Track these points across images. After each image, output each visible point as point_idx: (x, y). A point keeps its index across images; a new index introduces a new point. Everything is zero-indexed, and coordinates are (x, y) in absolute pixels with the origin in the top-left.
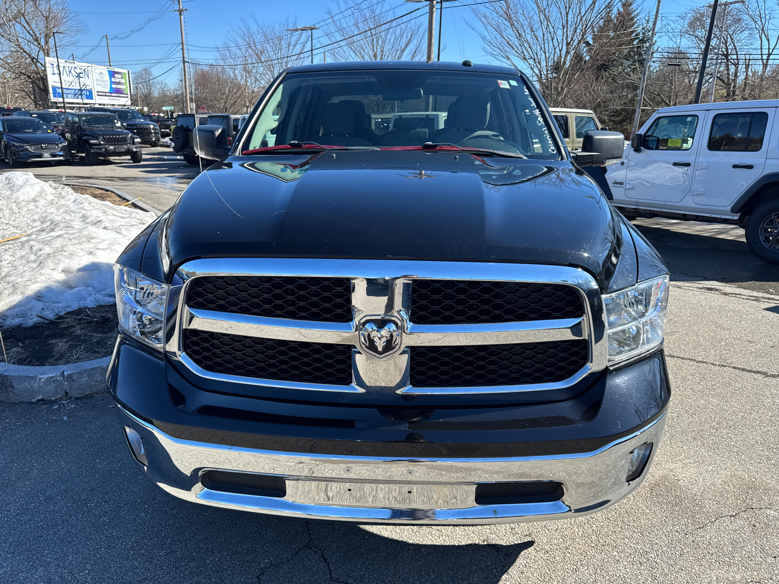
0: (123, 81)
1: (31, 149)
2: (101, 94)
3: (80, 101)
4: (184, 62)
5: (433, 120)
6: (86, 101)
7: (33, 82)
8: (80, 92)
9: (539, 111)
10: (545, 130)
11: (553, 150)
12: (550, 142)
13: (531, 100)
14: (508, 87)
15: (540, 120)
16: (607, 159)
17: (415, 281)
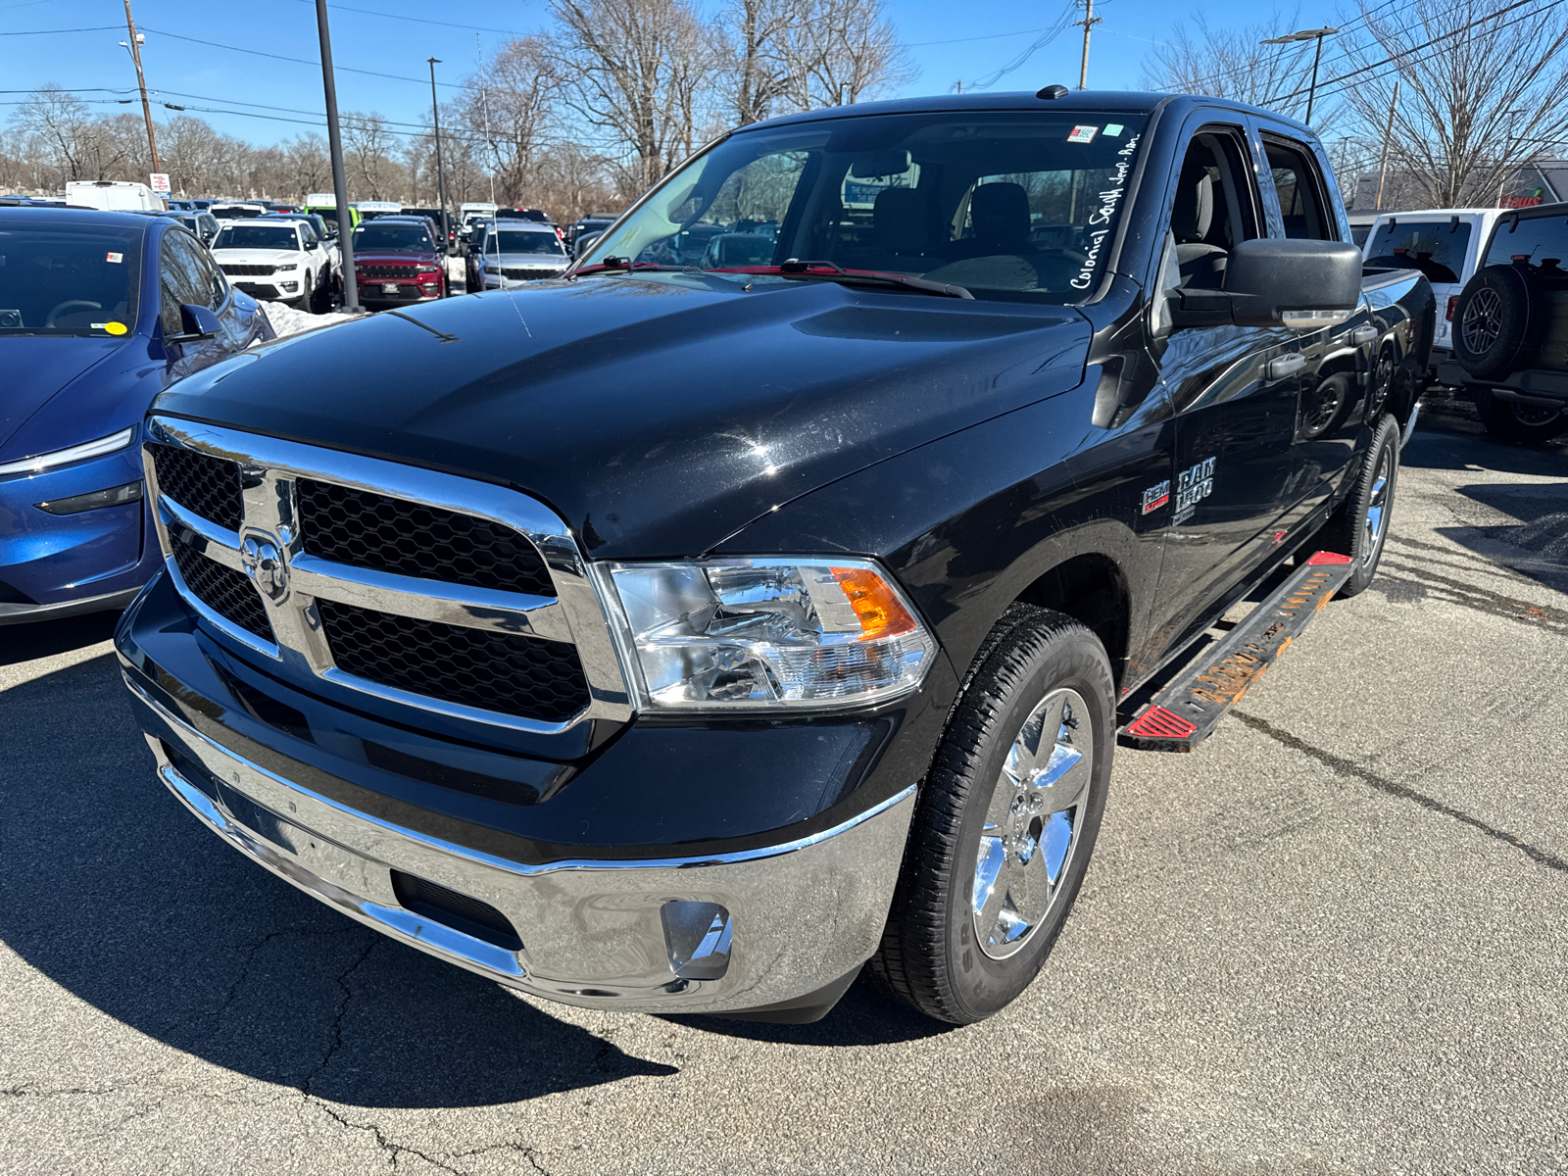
5: (1468, 226)
9: (1120, 193)
10: (1097, 236)
11: (1082, 282)
12: (1090, 263)
13: (1122, 168)
14: (1087, 139)
15: (1106, 212)
16: (1281, 309)
17: (299, 479)
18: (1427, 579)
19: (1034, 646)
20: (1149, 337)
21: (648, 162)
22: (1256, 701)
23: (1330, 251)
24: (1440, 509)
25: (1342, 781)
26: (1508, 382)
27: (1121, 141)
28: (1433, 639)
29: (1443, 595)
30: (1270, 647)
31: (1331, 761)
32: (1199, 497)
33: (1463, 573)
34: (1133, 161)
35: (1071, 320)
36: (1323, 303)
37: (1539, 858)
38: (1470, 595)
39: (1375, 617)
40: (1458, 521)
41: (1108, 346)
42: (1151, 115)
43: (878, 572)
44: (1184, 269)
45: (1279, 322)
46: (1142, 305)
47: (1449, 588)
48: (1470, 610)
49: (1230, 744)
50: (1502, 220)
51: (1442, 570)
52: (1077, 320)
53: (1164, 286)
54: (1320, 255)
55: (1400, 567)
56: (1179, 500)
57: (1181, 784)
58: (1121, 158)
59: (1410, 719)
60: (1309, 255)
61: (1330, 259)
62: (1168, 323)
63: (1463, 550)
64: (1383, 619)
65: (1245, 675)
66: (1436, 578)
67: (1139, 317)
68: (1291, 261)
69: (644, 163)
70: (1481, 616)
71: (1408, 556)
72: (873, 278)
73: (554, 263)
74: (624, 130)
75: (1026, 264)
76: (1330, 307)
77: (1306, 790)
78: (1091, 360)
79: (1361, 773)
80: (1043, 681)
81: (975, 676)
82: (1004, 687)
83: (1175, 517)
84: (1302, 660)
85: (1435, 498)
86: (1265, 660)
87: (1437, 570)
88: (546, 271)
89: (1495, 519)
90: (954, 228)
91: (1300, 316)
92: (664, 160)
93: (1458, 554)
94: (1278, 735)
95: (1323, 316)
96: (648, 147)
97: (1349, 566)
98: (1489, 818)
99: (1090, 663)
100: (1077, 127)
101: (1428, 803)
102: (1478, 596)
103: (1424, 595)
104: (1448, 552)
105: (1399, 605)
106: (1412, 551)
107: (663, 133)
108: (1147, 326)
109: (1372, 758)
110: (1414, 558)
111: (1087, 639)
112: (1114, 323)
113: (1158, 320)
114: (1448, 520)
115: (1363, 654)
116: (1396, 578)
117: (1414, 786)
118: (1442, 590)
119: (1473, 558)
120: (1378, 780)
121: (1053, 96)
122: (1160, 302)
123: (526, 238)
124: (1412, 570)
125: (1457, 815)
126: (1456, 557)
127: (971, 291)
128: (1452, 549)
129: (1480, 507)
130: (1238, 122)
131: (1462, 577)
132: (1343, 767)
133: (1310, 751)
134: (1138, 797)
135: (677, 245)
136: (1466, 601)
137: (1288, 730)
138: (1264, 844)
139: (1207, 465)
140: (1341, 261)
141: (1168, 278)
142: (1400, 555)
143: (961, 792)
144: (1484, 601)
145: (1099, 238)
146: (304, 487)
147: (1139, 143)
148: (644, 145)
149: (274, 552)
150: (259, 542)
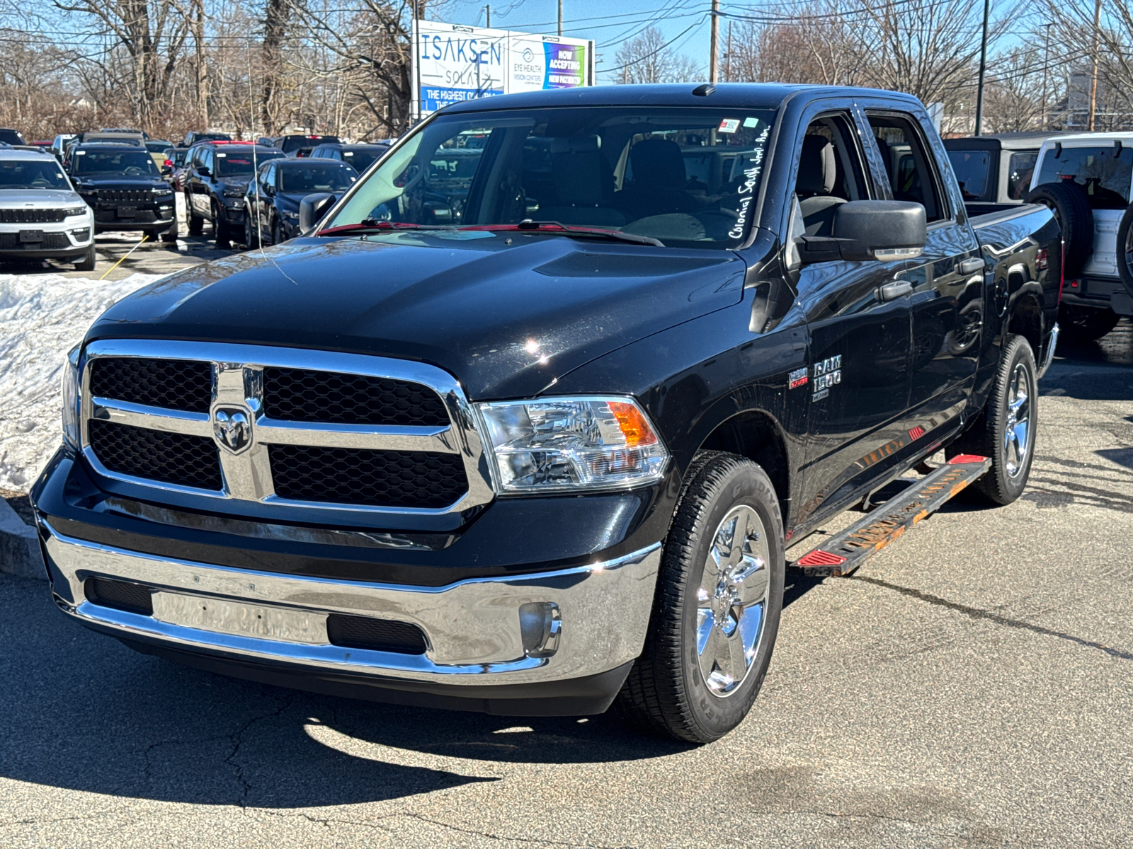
4: (714, 15)
7: (383, 77)
9: (759, 170)
10: (744, 202)
11: (737, 234)
12: (741, 220)
13: (759, 152)
14: (733, 130)
15: (750, 185)
16: (873, 248)
17: (266, 368)
18: (1077, 490)
19: (725, 469)
20: (785, 270)
21: (142, 61)
22: (910, 578)
23: (902, 209)
24: (1104, 434)
25: (974, 621)
27: (757, 132)
28: (1071, 532)
29: (1089, 501)
30: (908, 516)
31: (967, 610)
32: (831, 383)
33: (1110, 484)
34: (766, 146)
35: (731, 260)
36: (900, 243)
37: (1115, 653)
38: (1112, 500)
39: (1023, 519)
40: (1120, 444)
41: (756, 276)
42: (778, 110)
43: (635, 405)
44: (808, 221)
45: (873, 258)
46: (778, 248)
47: (1095, 495)
48: (1109, 510)
49: (887, 605)
51: (1093, 482)
52: (735, 260)
53: (793, 236)
54: (896, 211)
55: (1053, 482)
56: (815, 383)
57: (846, 629)
58: (757, 145)
59: (1038, 583)
60: (887, 212)
61: (902, 214)
62: (798, 260)
63: (1116, 466)
64: (1030, 520)
65: (886, 532)
66: (1085, 489)
67: (777, 257)
68: (876, 216)
69: (136, 61)
70: (1118, 515)
71: (1063, 474)
72: (591, 233)
73: (60, 200)
74: (105, 18)
75: (695, 221)
76: (906, 246)
77: (945, 628)
78: (748, 284)
79: (991, 616)
80: (732, 492)
81: (689, 488)
82: (708, 492)
83: (814, 395)
84: (953, 551)
85: (1103, 426)
86: (903, 523)
87: (1082, 481)
88: (50, 211)
90: (615, 178)
91: (886, 253)
92: (163, 58)
93: (1110, 470)
95: (902, 252)
96: (141, 41)
97: (983, 463)
98: (1085, 636)
99: (762, 489)
100: (725, 120)
102: (1120, 500)
103: (1071, 501)
104: (1101, 468)
105: (1047, 510)
106: (1068, 469)
107: (161, 25)
108: (783, 263)
109: (1001, 607)
110: (1068, 474)
111: (758, 471)
112: (762, 261)
113: (791, 258)
114: (1110, 442)
115: (1007, 544)
116: (1048, 490)
117: (1031, 622)
118: (1088, 498)
119: (1124, 472)
120: (1003, 619)
121: (704, 94)
122: (791, 247)
123: (18, 169)
124: (1064, 484)
125: (1060, 635)
126: (1108, 472)
127: (662, 241)
128: (1106, 466)
130: (845, 107)
131: (1110, 487)
132: (977, 613)
134: (812, 638)
135: (211, 172)
136: (1108, 504)
137: (936, 595)
138: (909, 657)
139: (835, 360)
140: (911, 215)
141: (795, 230)
142: (1056, 473)
143: (686, 556)
144: (1123, 504)
145: (746, 203)
146: (270, 373)
147: (770, 133)
148: (135, 38)
149: (243, 419)
150: (229, 412)
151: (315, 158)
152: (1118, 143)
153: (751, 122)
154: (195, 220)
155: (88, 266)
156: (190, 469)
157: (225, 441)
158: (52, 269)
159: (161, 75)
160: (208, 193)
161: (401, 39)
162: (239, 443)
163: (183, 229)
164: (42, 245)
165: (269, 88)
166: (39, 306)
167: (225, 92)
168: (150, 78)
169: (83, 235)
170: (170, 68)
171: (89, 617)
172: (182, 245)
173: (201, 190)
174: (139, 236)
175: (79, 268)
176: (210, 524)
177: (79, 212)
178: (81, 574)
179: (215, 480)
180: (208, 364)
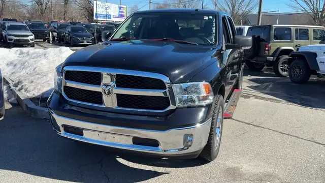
0: (124, 11)
1: (80, 39)
2: (115, 17)
3: (105, 20)
4: (150, 3)
6: (108, 20)
7: (88, 11)
8: (106, 16)
9: (215, 28)
13: (214, 24)
14: (207, 19)
15: (214, 31)
16: (241, 46)
17: (117, 74)
18: (249, 95)
21: (40, 7)
24: (247, 83)
25: (249, 126)
26: (254, 59)
27: (212, 19)
29: (253, 97)
31: (246, 123)
34: (216, 22)
37: (282, 133)
40: (250, 85)
42: (216, 15)
43: (209, 84)
45: (241, 49)
50: (249, 28)
53: (224, 43)
66: (251, 95)
71: (245, 92)
73: (28, 33)
76: (248, 46)
79: (251, 124)
86: (236, 106)
87: (250, 93)
89: (256, 85)
93: (253, 91)
94: (236, 120)
98: (273, 129)
100: (205, 17)
101: (263, 128)
102: (259, 97)
103: (250, 98)
105: (246, 99)
109: (252, 122)
113: (224, 48)
116: (245, 95)
117: (260, 126)
121: (198, 11)
122: (224, 46)
125: (268, 129)
127: (198, 44)
128: (251, 90)
129: (253, 83)
131: (255, 94)
132: (249, 124)
133: (242, 122)
135: (57, 28)
136: (257, 98)
145: (214, 35)
146: (118, 76)
147: (216, 20)
148: (39, 2)
149: (110, 87)
150: (107, 86)
151: (77, 26)
152: (240, 28)
153: (211, 17)
154: (53, 37)
155: (33, 46)
156: (94, 99)
157: (105, 93)
158: (25, 47)
159: (44, 9)
160: (56, 32)
161: (91, 4)
162: (109, 93)
163: (51, 39)
164: (24, 42)
165: (65, 12)
166: (28, 55)
167: (57, 13)
168: (42, 10)
169: (32, 40)
170: (45, 8)
171: (65, 136)
172: (51, 42)
173: (54, 32)
174: (42, 40)
175: (31, 46)
176: (99, 113)
177: (32, 35)
178: (63, 125)
179: (101, 102)
180: (100, 73)
